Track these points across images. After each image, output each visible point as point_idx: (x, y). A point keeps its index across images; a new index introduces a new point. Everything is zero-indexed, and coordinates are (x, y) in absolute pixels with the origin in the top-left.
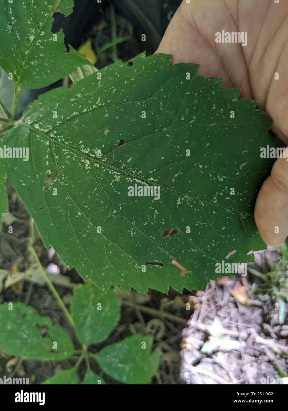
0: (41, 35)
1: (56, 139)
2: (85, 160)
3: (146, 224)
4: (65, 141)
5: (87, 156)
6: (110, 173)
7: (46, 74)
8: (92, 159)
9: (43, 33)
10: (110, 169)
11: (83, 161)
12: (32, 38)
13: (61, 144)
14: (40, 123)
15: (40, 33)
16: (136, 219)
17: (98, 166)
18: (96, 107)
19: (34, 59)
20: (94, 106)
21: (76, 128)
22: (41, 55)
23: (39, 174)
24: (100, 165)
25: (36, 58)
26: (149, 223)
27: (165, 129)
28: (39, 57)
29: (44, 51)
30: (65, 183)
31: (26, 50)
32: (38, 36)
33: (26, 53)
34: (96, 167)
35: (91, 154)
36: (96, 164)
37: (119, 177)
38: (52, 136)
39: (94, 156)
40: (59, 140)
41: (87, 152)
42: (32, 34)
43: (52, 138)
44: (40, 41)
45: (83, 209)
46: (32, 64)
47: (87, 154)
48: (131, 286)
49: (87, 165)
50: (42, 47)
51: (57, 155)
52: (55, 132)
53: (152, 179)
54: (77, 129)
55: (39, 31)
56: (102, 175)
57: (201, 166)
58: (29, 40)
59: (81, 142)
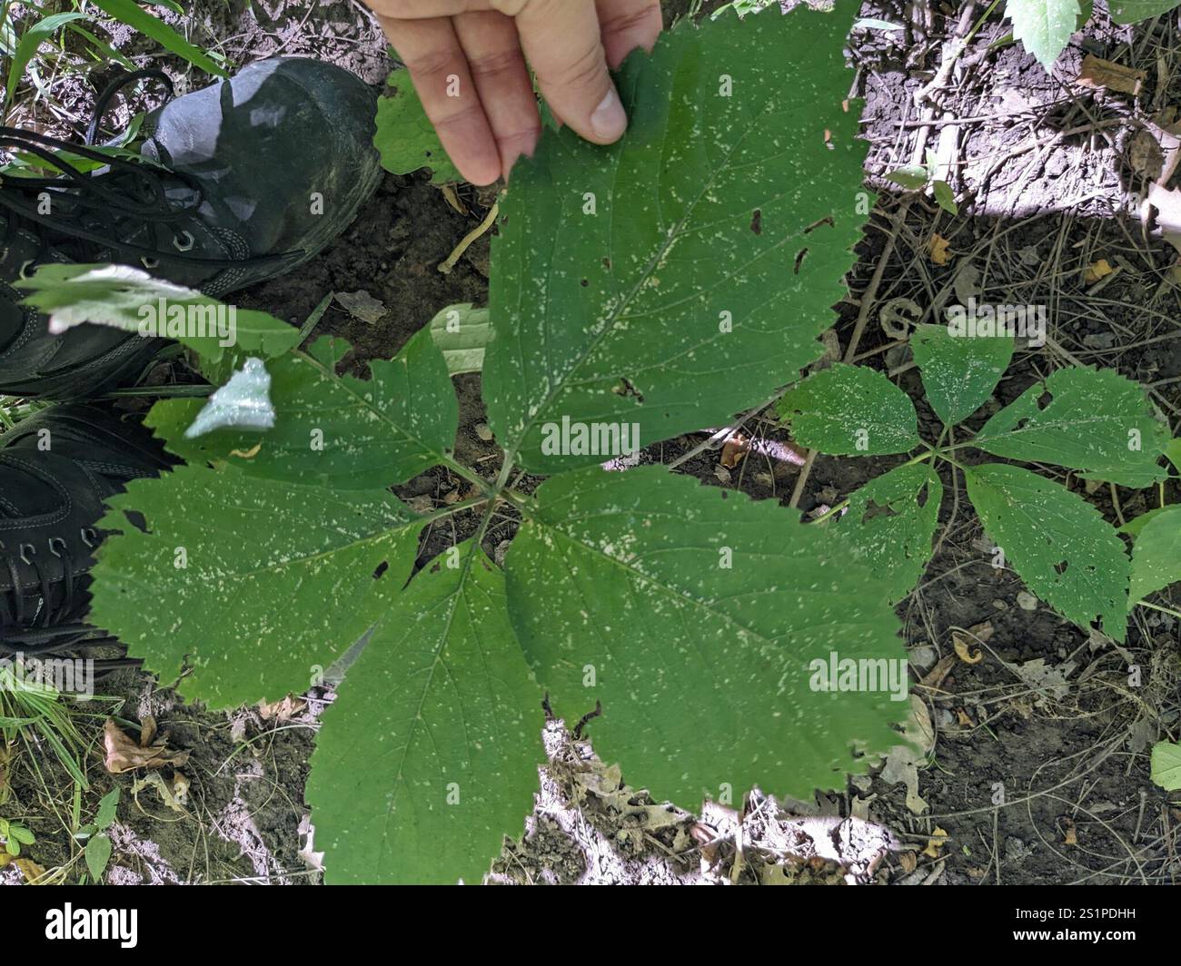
0: (370, 399)
1: (567, 373)
2: (613, 329)
3: (733, 256)
4: (574, 357)
5: (609, 323)
6: (643, 293)
7: (437, 400)
8: (616, 318)
9: (369, 396)
10: (638, 291)
11: (614, 332)
12: (373, 416)
13: (578, 366)
14: (530, 402)
15: (367, 401)
16: (723, 269)
17: (628, 309)
18: (544, 288)
19: (408, 418)
20: (543, 291)
21: (562, 332)
22: (404, 404)
23: (614, 410)
24: (628, 305)
25: (408, 416)
26: (733, 251)
27: (610, 198)
28: (407, 409)
29: (399, 399)
30: (639, 367)
31: (391, 431)
32: (372, 406)
33: (395, 431)
34: (630, 313)
35: (608, 317)
36: (625, 313)
37: (653, 279)
38: (558, 381)
39: (612, 313)
40: (570, 368)
41: (603, 322)
42: (366, 416)
43: (562, 380)
44: (380, 403)
45: (686, 347)
46: (415, 422)
47: (605, 325)
48: (828, 308)
49: (622, 327)
50: (392, 400)
51: (592, 375)
52: (555, 373)
53: (670, 231)
54: (564, 331)
55: (363, 403)
56: (643, 305)
57: (672, 159)
58: (375, 422)
59: (585, 330)
